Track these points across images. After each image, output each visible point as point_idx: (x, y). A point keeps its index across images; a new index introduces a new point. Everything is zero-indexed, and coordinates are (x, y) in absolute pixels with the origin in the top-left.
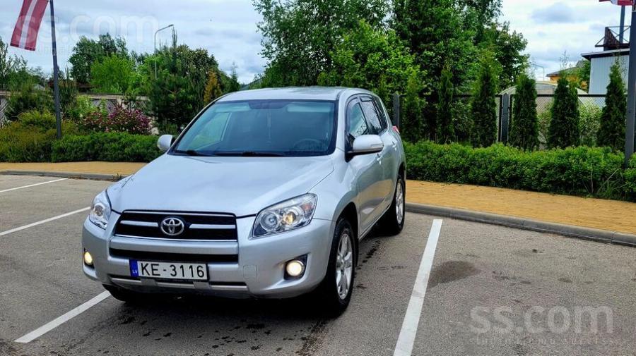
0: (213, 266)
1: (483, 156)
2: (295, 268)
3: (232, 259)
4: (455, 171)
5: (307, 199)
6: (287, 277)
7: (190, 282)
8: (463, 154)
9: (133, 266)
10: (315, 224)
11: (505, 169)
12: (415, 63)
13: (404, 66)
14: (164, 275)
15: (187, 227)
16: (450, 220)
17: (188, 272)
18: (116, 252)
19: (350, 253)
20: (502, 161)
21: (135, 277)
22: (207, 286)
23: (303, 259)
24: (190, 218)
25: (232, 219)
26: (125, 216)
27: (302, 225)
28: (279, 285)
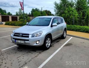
0: (26, 41)
1: (83, 28)
2: (38, 42)
3: (28, 40)
4: (78, 30)
5: (41, 32)
6: (37, 43)
7: (23, 43)
8: (80, 27)
9: (15, 41)
10: (41, 36)
11: (86, 30)
12: (78, 13)
13: (76, 14)
14: (19, 42)
15: (22, 35)
16: (74, 37)
17: (22, 42)
18: (14, 39)
19: (50, 41)
20: (85, 29)
21: (16, 42)
22: (25, 44)
23: (39, 41)
24: (23, 34)
25: (29, 35)
26: (15, 33)
27: (39, 36)
28: (35, 44)
